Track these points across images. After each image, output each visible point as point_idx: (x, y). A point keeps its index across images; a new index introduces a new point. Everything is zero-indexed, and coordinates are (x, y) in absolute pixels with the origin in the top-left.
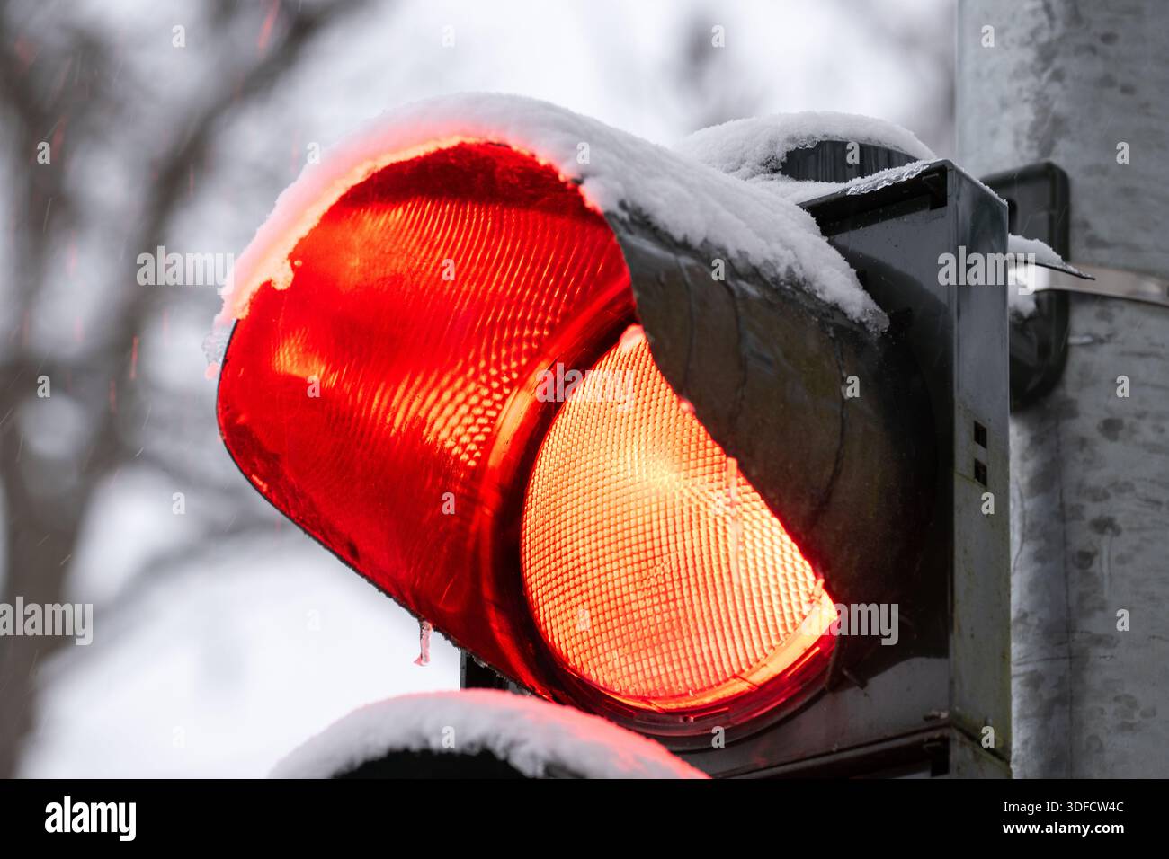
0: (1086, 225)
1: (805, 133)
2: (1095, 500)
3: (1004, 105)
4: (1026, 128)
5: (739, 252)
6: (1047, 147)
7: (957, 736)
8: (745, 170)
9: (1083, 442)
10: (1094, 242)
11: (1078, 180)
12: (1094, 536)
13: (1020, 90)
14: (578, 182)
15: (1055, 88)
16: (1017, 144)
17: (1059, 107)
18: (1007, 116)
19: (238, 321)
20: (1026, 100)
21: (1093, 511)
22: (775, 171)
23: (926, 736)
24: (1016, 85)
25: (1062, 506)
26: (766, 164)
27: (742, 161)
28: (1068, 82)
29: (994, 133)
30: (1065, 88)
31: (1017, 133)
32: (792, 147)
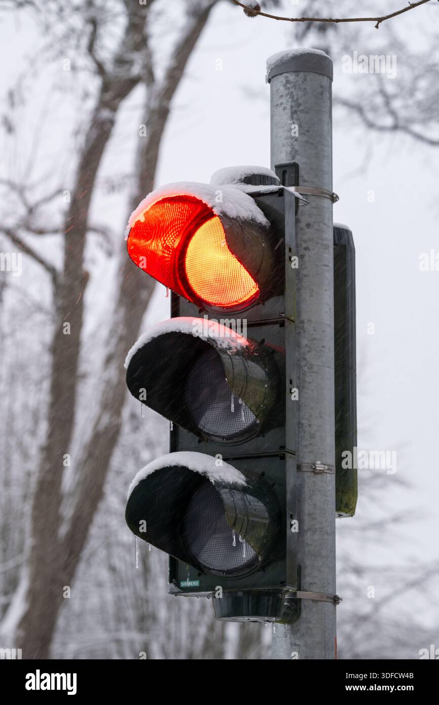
0: (303, 177)
1: (248, 173)
2: (305, 242)
3: (283, 145)
4: (289, 152)
5: (243, 217)
6: (293, 158)
7: (286, 320)
8: (235, 182)
9: (302, 229)
10: (305, 181)
11: (301, 166)
12: (304, 251)
13: (287, 142)
14: (212, 208)
15: (295, 143)
16: (287, 156)
17: (297, 148)
18: (284, 148)
19: (131, 228)
20: (289, 145)
21: (304, 245)
22: (242, 182)
23: (279, 319)
24: (286, 141)
25: (297, 243)
26: (240, 180)
27: (235, 179)
28: (298, 141)
29: (281, 152)
30: (298, 143)
31: (286, 153)
32: (246, 176)
